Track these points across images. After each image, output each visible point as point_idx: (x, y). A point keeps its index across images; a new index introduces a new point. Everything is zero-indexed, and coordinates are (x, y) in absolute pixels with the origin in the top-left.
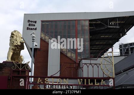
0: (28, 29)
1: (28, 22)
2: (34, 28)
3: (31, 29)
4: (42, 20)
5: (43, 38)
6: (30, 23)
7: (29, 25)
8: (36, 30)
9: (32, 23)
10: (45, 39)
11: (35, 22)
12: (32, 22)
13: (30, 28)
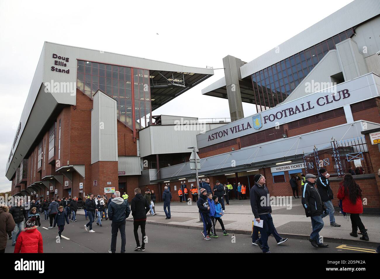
0: (53, 69)
1: (54, 57)
2: (64, 70)
3: (60, 71)
4: (79, 58)
5: (81, 89)
6: (57, 59)
7: (56, 63)
8: (68, 73)
9: (61, 60)
10: (84, 91)
11: (67, 60)
12: (60, 58)
13: (57, 69)
